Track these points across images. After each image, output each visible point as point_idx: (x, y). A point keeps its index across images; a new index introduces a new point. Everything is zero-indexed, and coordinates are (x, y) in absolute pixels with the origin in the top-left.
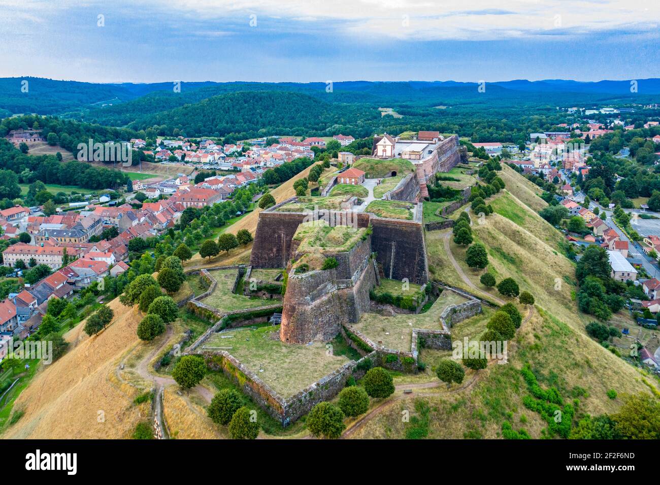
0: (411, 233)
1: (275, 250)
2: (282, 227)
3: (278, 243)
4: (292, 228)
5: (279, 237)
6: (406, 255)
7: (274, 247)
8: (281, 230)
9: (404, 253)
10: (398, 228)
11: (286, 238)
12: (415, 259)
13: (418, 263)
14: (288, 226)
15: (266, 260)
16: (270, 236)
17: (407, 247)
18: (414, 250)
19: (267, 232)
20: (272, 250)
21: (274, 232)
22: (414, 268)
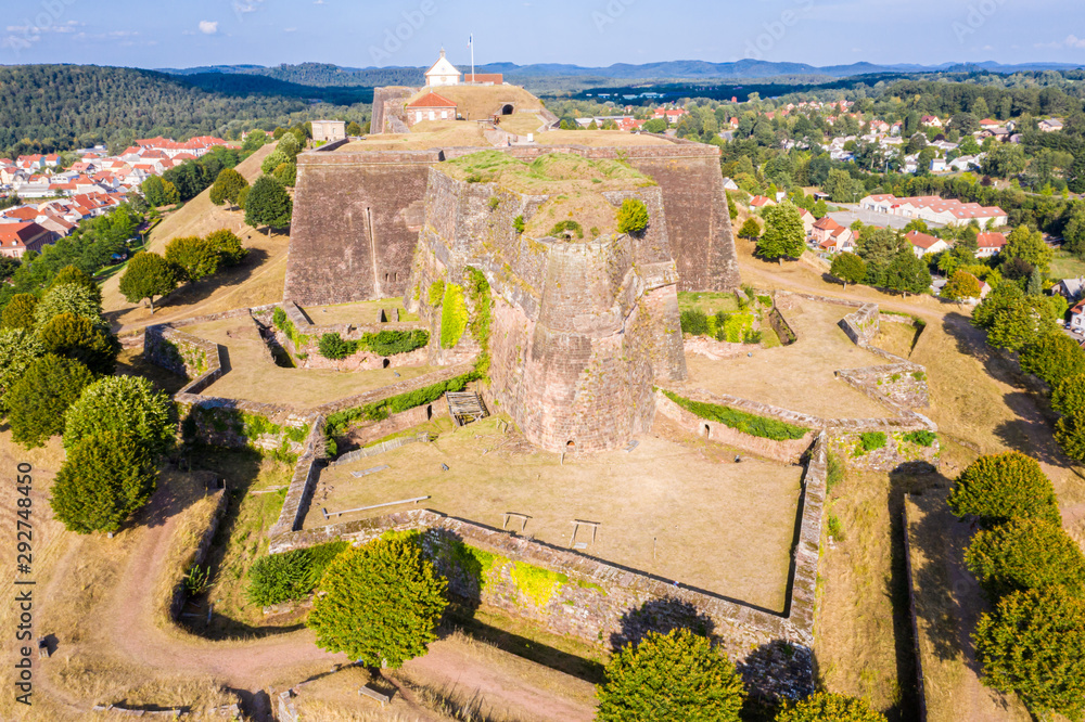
0: (693, 172)
1: (348, 252)
2: (361, 190)
3: (356, 234)
4: (388, 190)
5: (358, 217)
6: (684, 228)
7: (347, 244)
8: (359, 197)
9: (677, 223)
10: (658, 165)
11: (376, 218)
12: (707, 234)
13: (715, 243)
14: (378, 187)
15: (328, 281)
16: (333, 218)
17: (686, 209)
18: (704, 213)
19: (324, 208)
20: (340, 253)
21: (344, 206)
22: (704, 255)
